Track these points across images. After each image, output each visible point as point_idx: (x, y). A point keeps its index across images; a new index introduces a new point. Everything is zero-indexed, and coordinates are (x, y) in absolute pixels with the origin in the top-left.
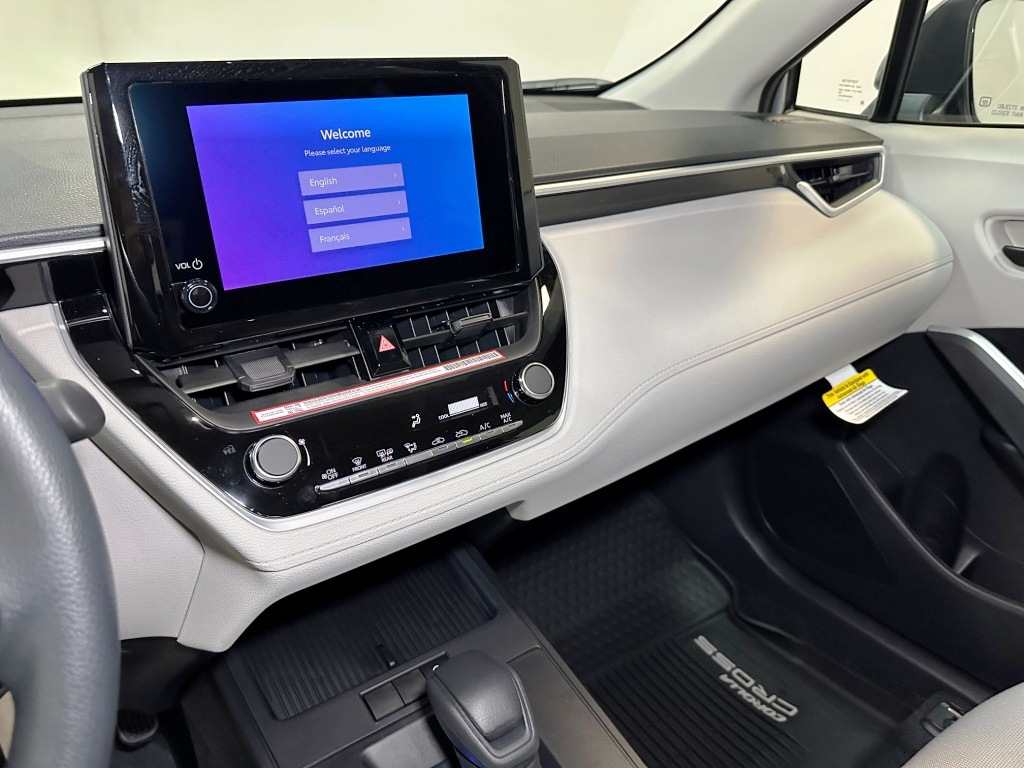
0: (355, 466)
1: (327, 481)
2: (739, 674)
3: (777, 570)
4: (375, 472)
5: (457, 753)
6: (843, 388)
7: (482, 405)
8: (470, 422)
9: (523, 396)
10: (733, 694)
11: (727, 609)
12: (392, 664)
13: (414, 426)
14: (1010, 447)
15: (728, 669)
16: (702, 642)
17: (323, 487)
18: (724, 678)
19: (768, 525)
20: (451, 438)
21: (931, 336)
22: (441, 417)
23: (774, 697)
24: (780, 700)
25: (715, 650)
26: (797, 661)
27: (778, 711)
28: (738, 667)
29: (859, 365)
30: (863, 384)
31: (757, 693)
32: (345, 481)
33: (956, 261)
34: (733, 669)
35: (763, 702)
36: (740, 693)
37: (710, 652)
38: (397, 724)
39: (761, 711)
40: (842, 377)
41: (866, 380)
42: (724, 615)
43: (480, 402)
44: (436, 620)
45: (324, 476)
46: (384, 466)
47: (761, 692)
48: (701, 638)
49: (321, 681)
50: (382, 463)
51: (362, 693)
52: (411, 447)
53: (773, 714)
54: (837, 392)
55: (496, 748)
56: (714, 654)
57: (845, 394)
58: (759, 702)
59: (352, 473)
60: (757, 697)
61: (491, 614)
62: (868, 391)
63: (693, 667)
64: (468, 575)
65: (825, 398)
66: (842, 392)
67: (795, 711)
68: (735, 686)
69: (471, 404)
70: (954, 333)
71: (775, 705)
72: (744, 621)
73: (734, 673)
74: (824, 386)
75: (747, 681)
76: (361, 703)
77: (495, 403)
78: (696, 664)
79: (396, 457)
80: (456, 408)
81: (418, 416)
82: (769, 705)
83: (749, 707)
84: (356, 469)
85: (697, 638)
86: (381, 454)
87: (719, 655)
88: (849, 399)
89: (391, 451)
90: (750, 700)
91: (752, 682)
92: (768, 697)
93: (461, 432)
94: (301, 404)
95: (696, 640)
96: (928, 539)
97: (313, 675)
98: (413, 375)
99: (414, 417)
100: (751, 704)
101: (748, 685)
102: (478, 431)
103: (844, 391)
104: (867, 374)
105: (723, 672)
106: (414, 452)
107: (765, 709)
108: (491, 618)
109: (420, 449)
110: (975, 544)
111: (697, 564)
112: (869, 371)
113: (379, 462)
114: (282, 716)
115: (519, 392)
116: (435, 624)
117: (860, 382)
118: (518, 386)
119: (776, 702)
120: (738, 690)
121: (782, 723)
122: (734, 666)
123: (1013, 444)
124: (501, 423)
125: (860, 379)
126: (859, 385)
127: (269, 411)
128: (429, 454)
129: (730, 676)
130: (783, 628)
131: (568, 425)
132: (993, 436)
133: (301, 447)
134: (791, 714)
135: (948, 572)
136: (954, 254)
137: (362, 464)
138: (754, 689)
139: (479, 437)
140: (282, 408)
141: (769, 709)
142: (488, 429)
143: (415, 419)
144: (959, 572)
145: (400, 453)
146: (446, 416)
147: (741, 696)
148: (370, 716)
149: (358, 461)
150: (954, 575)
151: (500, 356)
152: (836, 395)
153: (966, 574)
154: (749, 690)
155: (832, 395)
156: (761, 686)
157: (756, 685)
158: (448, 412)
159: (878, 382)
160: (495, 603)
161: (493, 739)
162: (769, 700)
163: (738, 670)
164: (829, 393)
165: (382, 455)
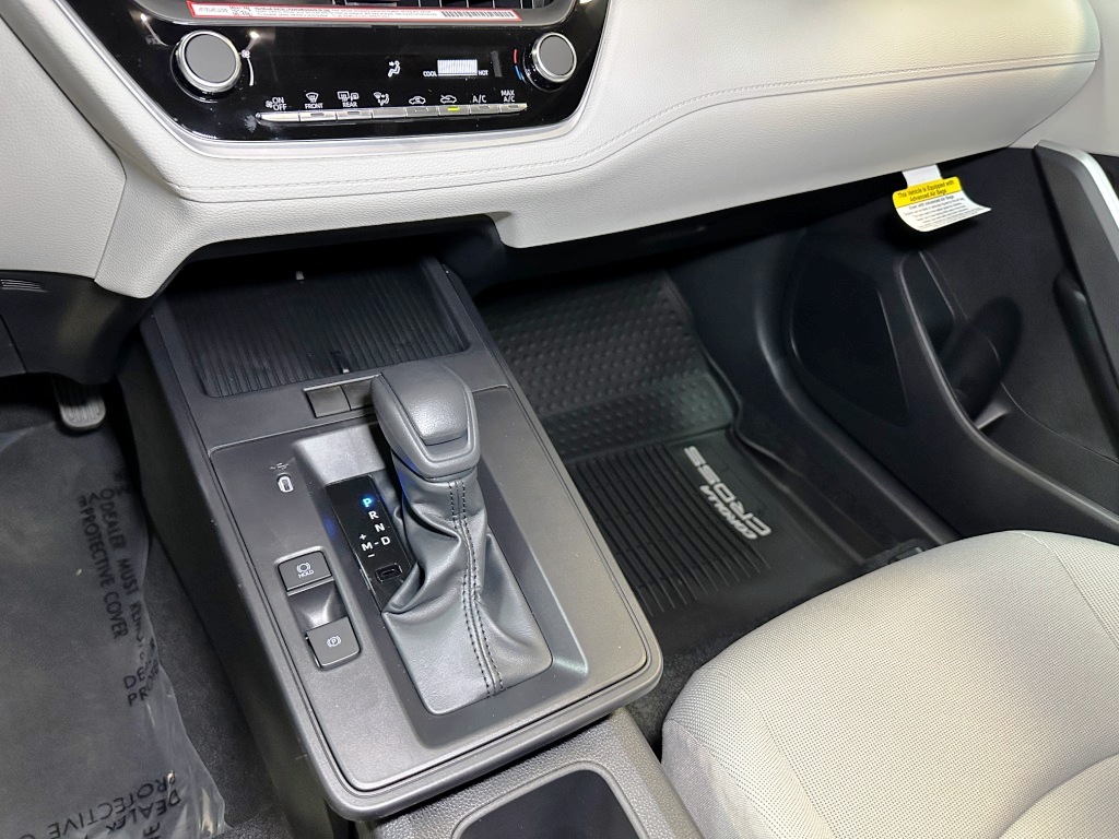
0: (309, 102)
1: (271, 110)
2: (721, 489)
3: (789, 396)
4: (331, 115)
5: (393, 458)
6: (920, 191)
7: (481, 73)
8: (462, 89)
9: (536, 75)
10: (711, 505)
11: (727, 427)
12: (345, 371)
13: (390, 75)
14: (1080, 296)
15: (712, 482)
16: (693, 454)
17: (267, 116)
18: (705, 489)
19: (794, 347)
20: (433, 100)
21: (1042, 155)
22: (427, 74)
23: (750, 515)
24: (756, 520)
25: (704, 462)
26: (785, 489)
27: (750, 528)
28: (721, 482)
29: (947, 169)
30: (944, 192)
31: (735, 510)
32: (292, 116)
33: (1100, 62)
34: (716, 483)
35: (737, 518)
36: (716, 505)
37: (697, 464)
38: (339, 425)
39: (733, 526)
40: (922, 176)
41: (948, 189)
42: (723, 432)
43: (480, 67)
44: (403, 342)
45: (269, 104)
46: (345, 112)
47: (739, 508)
48: (693, 449)
49: (264, 371)
50: (342, 107)
51: (305, 390)
52: (381, 99)
53: (744, 530)
54: (911, 193)
55: (432, 453)
56: (702, 466)
57: (919, 198)
58: (734, 517)
59: (303, 109)
60: (733, 512)
61: (463, 346)
62: (946, 201)
63: (677, 473)
64: (445, 302)
65: (896, 196)
66: (916, 195)
67: (767, 531)
68: (713, 498)
69: (467, 68)
70: (1069, 153)
71: (749, 523)
72: (740, 440)
73: (716, 487)
74: (897, 181)
75: (727, 496)
76: (303, 397)
77: (498, 74)
78: (680, 470)
79: (361, 104)
80: (448, 68)
81: (397, 63)
82: (743, 522)
83: (723, 520)
84: (310, 106)
85: (688, 447)
86: (343, 96)
87: (706, 467)
88: (922, 205)
89: (355, 96)
90: (724, 514)
91: (732, 498)
92: (746, 513)
93: (447, 97)
94: (252, 8)
95: (686, 450)
96: (958, 391)
97: (256, 365)
98: (400, 11)
99: (391, 64)
100: (725, 518)
101: (727, 500)
102: (468, 101)
103: (919, 194)
104: (951, 182)
105: (706, 483)
106: (385, 105)
107: (737, 524)
108: (462, 350)
109: (392, 104)
110: (1005, 401)
111: (708, 377)
112: (955, 180)
113: (339, 105)
114: (214, 394)
115: (532, 71)
116: (401, 345)
117: (941, 189)
118: (530, 62)
119: (751, 520)
120: (715, 502)
121: (752, 540)
122: (718, 480)
123: (1084, 291)
124: (501, 100)
125: (942, 185)
126: (939, 193)
127: (210, 7)
128: (402, 112)
129: (712, 488)
130: (778, 455)
131: (583, 126)
132: (1067, 283)
133: (244, 61)
134: (763, 533)
135: (969, 425)
136: (1102, 52)
137: (317, 102)
138: (733, 505)
139: (469, 109)
140: (228, 7)
141: (741, 525)
142: (482, 103)
143: (394, 67)
144: (979, 427)
145: (367, 101)
146: (431, 74)
147: (717, 509)
148: (311, 415)
149: (313, 97)
150: (974, 430)
151: (516, 17)
152: (909, 197)
153: (987, 431)
154: (727, 505)
155: (905, 195)
156: (740, 503)
157: (736, 501)
158: (435, 68)
159: (962, 194)
160: (469, 337)
161: (431, 443)
162: (744, 518)
163: (722, 485)
164: (902, 192)
165: (344, 98)
